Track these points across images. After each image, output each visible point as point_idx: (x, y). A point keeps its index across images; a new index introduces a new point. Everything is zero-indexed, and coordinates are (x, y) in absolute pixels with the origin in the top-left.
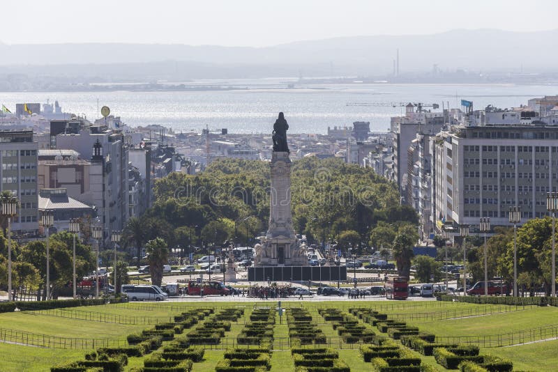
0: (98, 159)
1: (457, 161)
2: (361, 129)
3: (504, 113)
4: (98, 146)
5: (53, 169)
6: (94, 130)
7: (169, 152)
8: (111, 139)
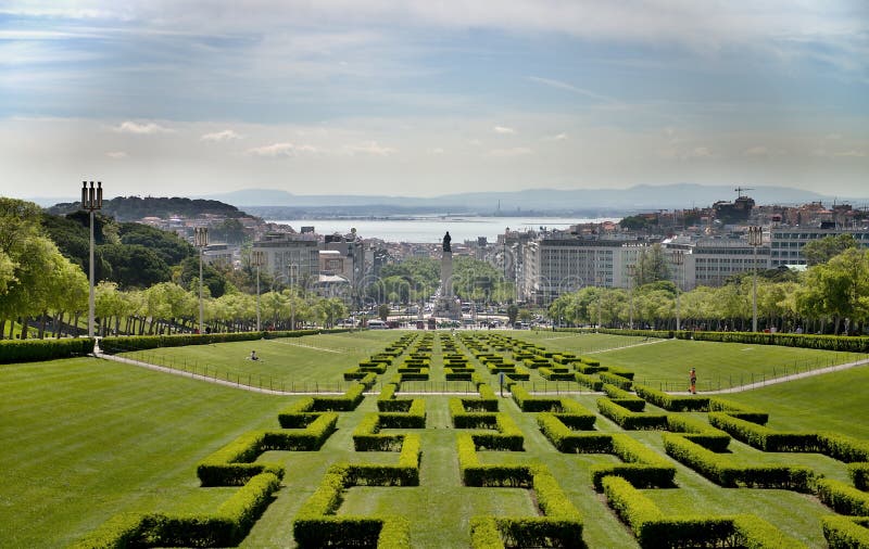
0: (350, 255)
1: (538, 258)
2: (482, 241)
3: (562, 233)
4: (350, 248)
5: (327, 260)
6: (348, 240)
7: (385, 252)
8: (357, 245)
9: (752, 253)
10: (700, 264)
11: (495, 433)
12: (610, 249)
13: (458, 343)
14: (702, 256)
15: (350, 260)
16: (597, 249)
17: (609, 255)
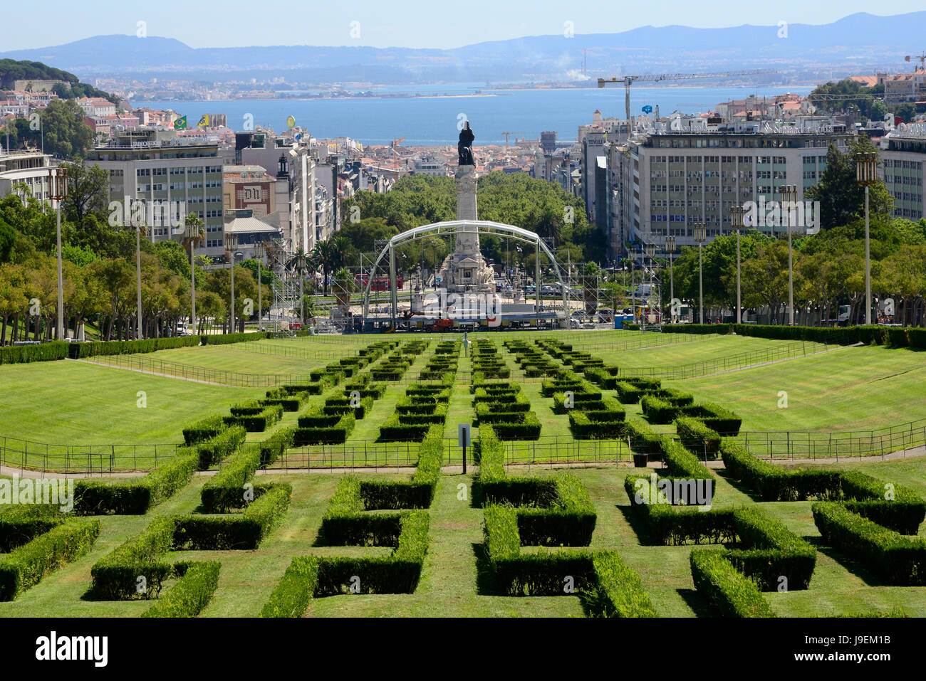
0: (284, 175)
1: (644, 173)
3: (690, 119)
4: (283, 161)
12: (779, 153)
15: (283, 186)
16: (759, 153)
17: (779, 167)
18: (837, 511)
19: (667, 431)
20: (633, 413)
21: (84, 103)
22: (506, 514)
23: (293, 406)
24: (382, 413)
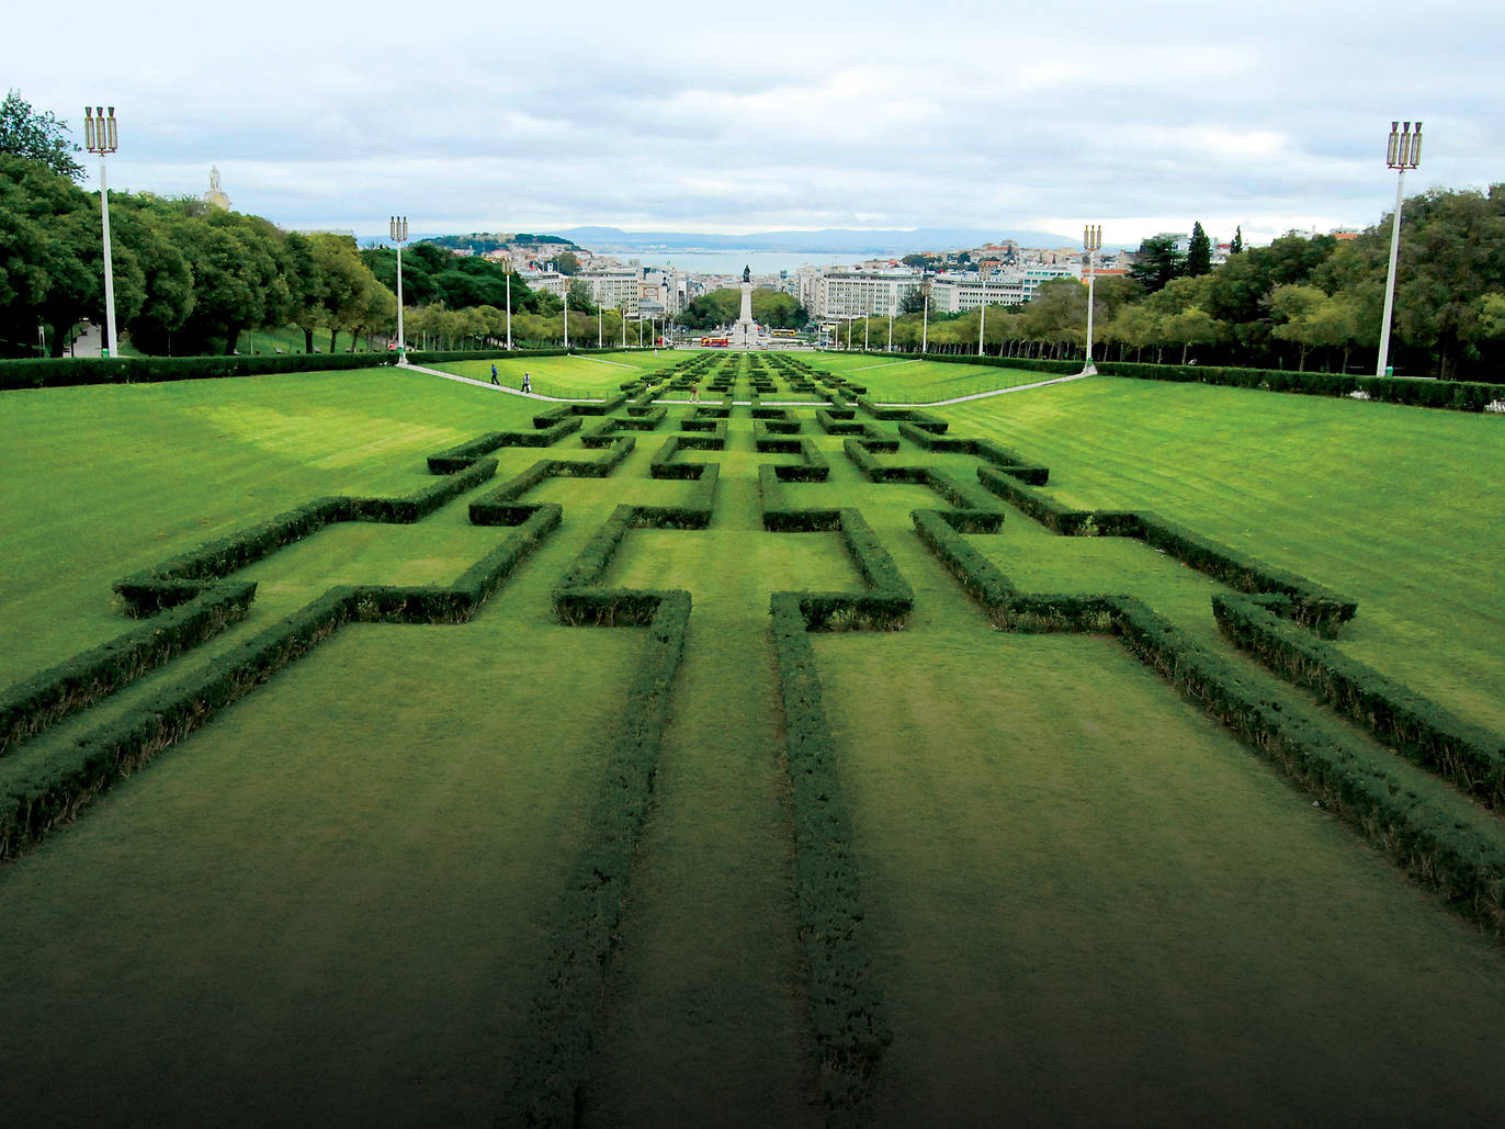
0: (664, 284)
1: (826, 288)
4: (664, 279)
5: (645, 289)
6: (663, 272)
8: (671, 276)
9: (980, 286)
10: (963, 297)
11: (783, 422)
12: (887, 282)
13: (763, 361)
14: (964, 290)
15: (665, 288)
16: (876, 282)
17: (886, 288)
18: (908, 425)
19: (834, 392)
20: (818, 384)
21: (577, 254)
22: (761, 422)
23: (668, 377)
24: (708, 380)
